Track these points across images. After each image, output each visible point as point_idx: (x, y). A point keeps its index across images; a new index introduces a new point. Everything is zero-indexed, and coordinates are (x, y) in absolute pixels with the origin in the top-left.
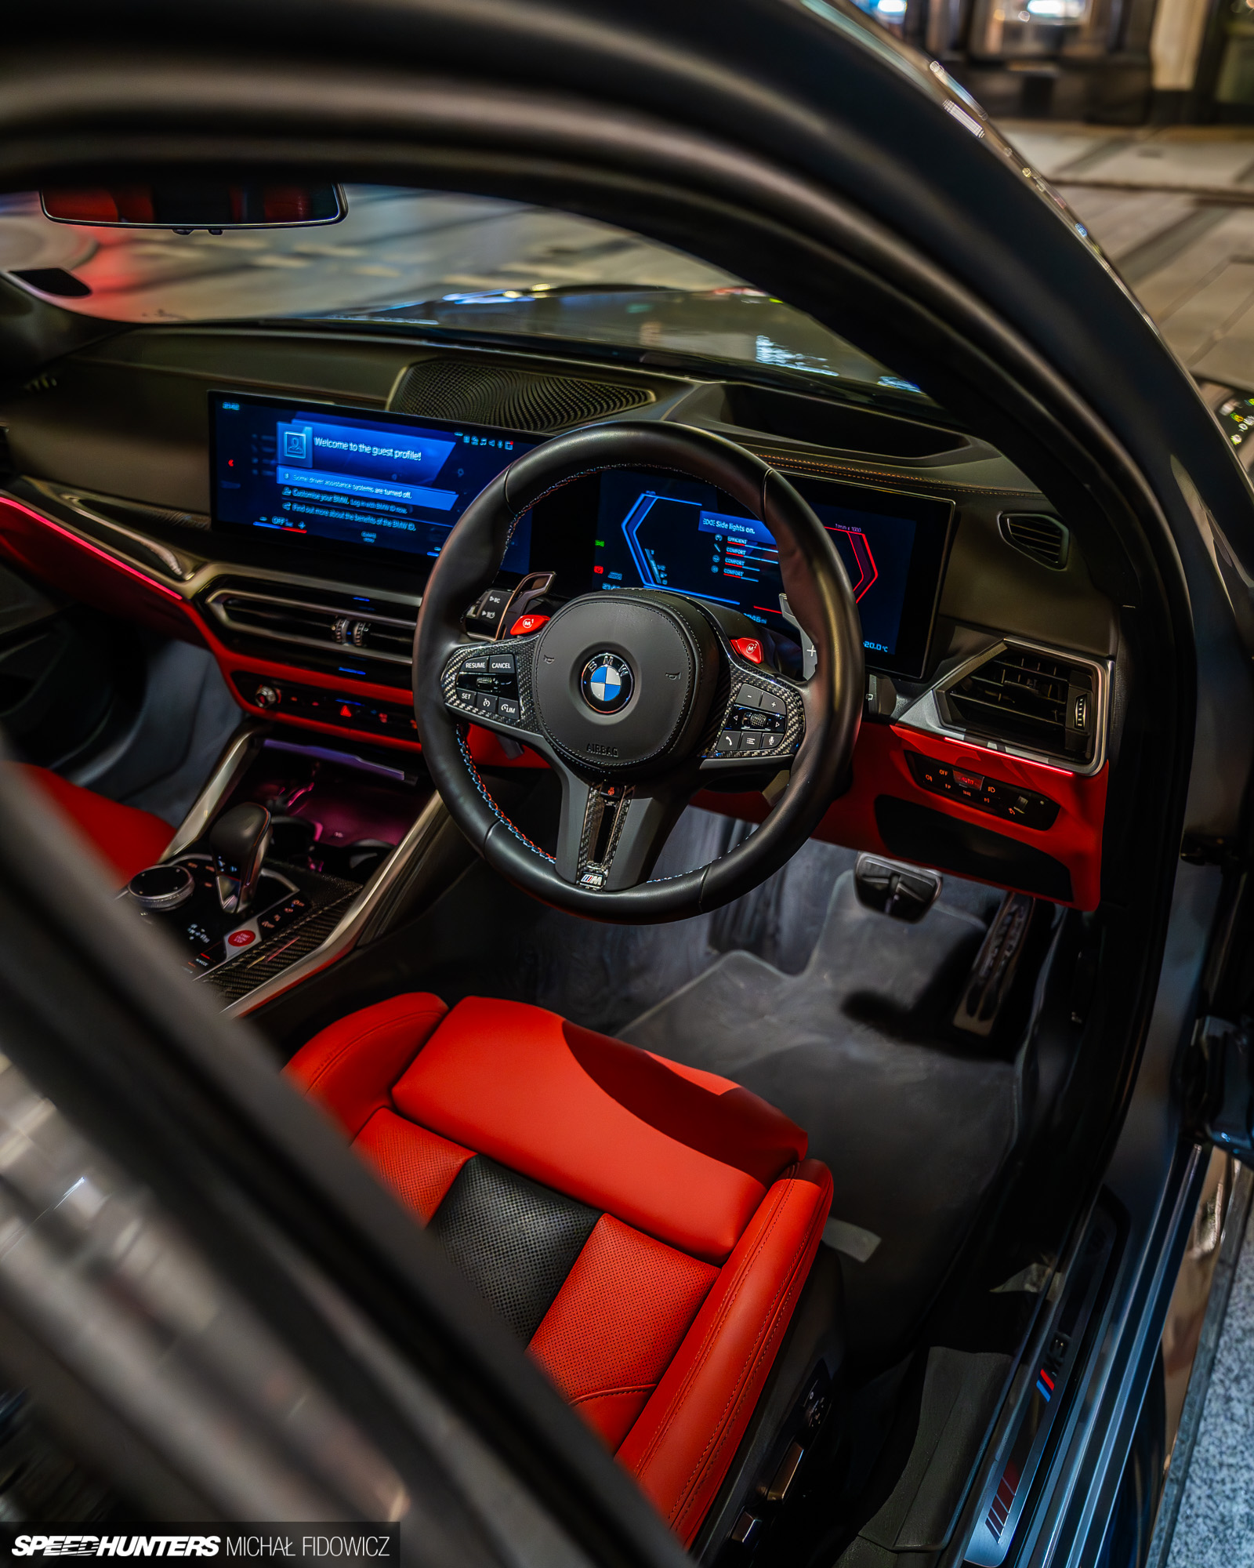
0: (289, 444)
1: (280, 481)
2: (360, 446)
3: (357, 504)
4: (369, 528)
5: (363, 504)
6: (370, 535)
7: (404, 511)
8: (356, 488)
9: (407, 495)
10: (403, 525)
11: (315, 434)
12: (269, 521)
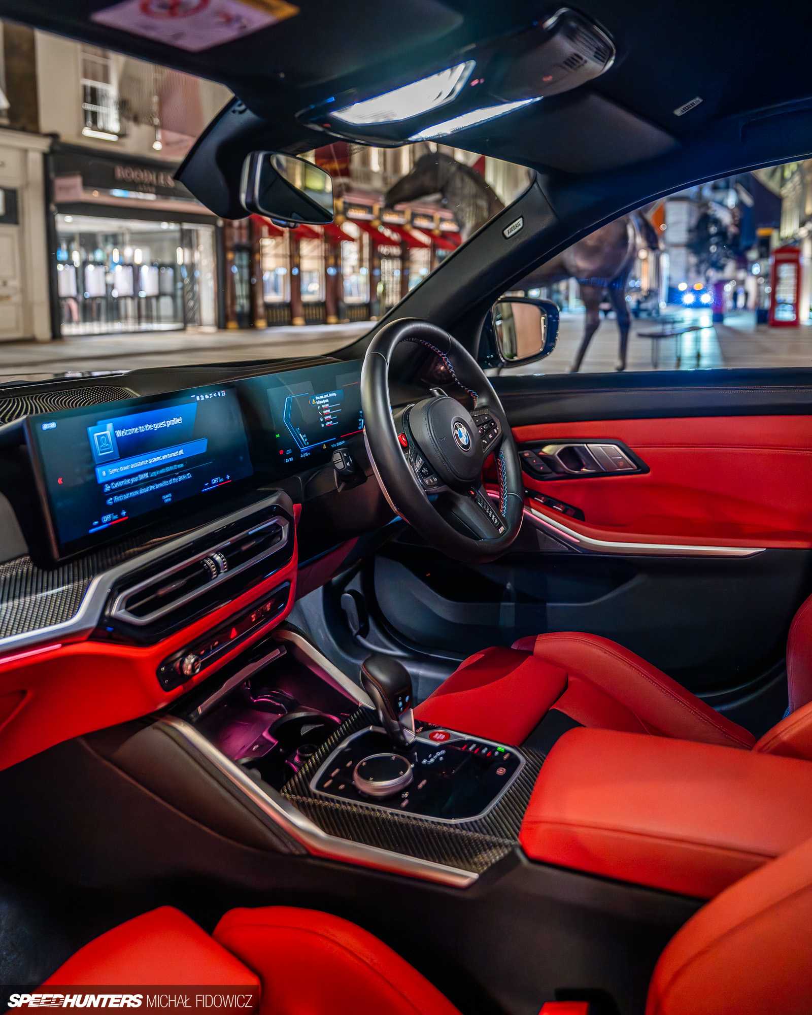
0: (100, 444)
1: (101, 481)
2: (146, 426)
3: (154, 474)
4: (165, 490)
5: (158, 472)
6: (167, 496)
7: (182, 465)
8: (151, 461)
9: (181, 452)
10: (184, 477)
11: (116, 428)
12: (101, 523)
